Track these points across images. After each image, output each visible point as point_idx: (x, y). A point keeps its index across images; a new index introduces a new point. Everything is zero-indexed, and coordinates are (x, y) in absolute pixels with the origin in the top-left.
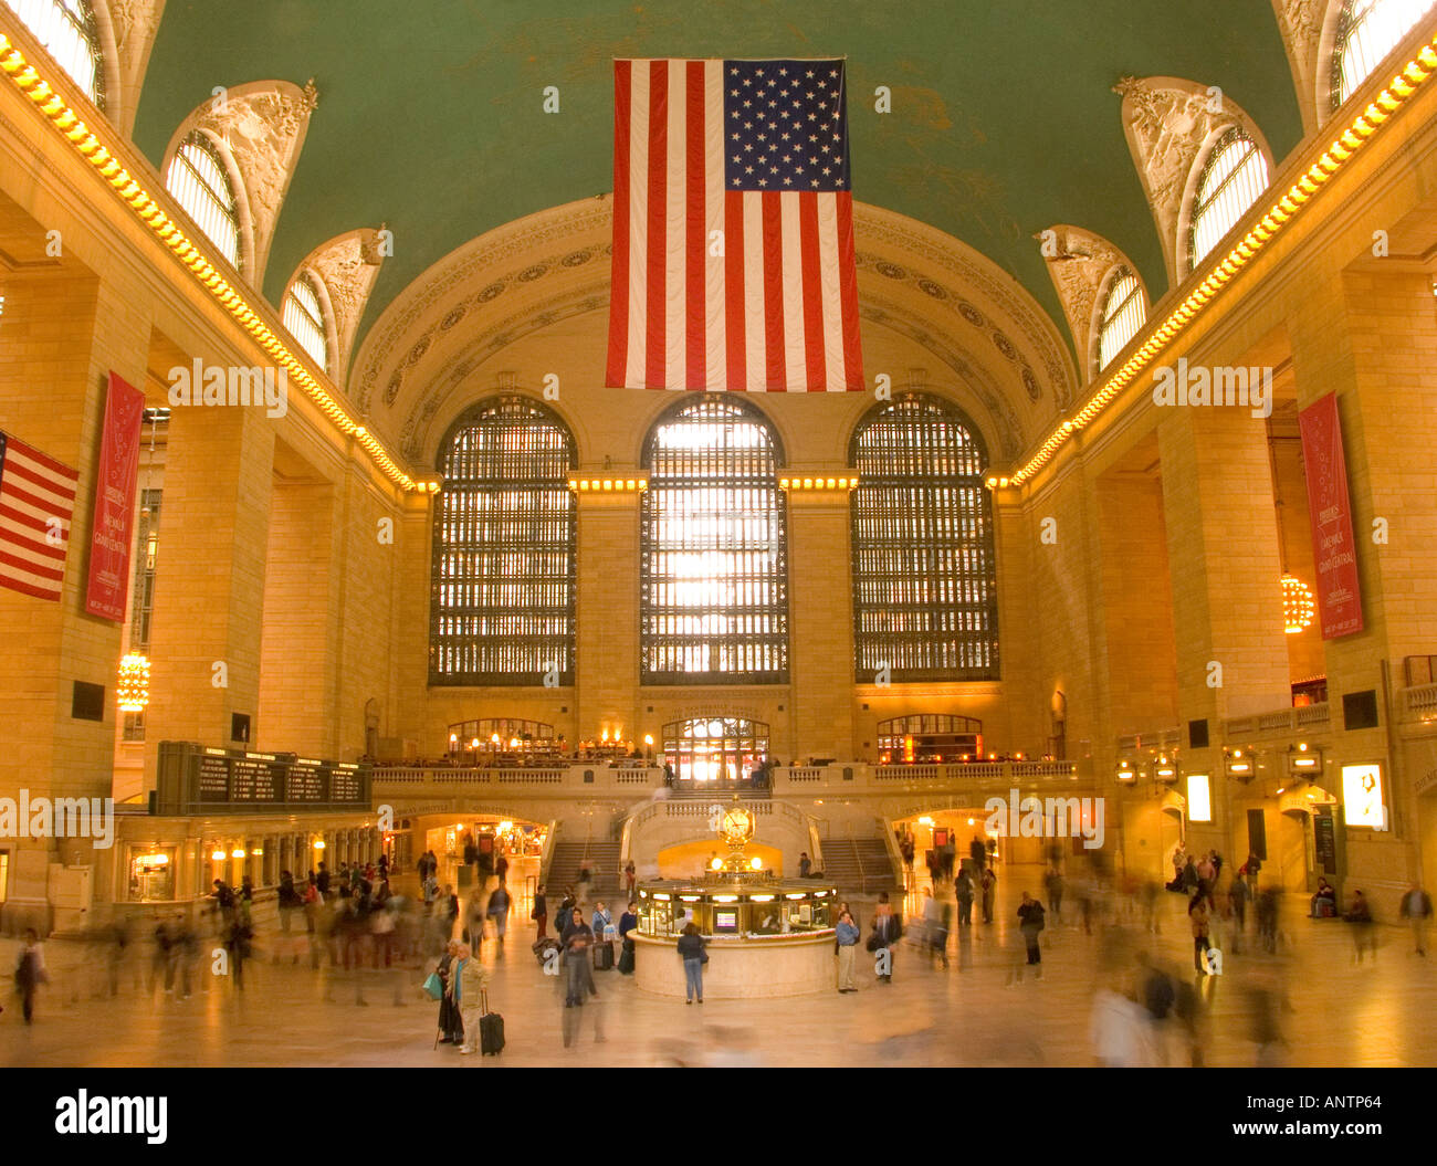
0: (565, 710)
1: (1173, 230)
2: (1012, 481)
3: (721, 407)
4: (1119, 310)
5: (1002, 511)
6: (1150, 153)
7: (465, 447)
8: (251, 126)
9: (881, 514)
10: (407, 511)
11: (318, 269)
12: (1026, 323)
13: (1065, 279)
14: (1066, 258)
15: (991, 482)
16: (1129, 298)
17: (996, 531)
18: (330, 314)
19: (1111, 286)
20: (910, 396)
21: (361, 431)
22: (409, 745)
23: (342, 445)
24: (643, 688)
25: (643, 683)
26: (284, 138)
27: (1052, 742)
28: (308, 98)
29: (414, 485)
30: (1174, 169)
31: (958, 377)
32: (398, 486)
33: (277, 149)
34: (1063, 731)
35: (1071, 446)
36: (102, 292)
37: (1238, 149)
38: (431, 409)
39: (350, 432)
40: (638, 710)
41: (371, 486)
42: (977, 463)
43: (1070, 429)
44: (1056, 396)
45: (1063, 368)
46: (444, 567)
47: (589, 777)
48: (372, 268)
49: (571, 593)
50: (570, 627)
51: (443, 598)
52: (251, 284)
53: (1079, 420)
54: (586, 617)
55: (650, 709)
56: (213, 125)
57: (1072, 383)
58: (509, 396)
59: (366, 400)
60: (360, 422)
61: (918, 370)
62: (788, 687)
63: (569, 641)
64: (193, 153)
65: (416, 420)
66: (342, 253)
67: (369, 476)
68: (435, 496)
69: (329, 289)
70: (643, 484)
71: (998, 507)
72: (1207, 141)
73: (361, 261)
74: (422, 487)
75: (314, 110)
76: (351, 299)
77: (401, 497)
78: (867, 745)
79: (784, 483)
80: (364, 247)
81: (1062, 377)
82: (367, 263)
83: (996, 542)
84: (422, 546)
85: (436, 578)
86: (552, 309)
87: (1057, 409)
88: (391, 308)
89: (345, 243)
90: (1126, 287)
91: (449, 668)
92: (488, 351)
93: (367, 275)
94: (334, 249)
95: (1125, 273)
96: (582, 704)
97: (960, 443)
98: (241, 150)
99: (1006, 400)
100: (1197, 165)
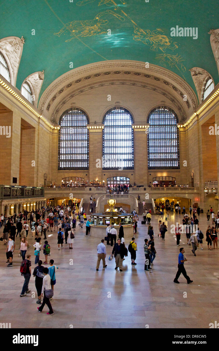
0: (87, 175)
2: (183, 126)
3: (120, 110)
5: (181, 132)
7: (65, 119)
10: (53, 133)
11: (29, 81)
12: (187, 90)
13: (196, 80)
14: (196, 75)
15: (179, 126)
17: (180, 137)
18: (33, 91)
20: (161, 107)
21: (41, 117)
22: (54, 182)
23: (37, 119)
24: (103, 170)
27: (191, 183)
28: (22, 41)
29: (54, 128)
31: (172, 102)
32: (51, 128)
34: (193, 181)
35: (196, 118)
38: (57, 111)
39: (39, 117)
40: (102, 175)
41: (44, 128)
42: (176, 122)
43: (196, 114)
44: (193, 107)
45: (195, 100)
46: (61, 145)
47: (90, 189)
48: (41, 80)
49: (88, 150)
50: (88, 158)
51: (61, 152)
53: (198, 113)
54: (91, 155)
55: (105, 175)
57: (197, 104)
58: (74, 108)
59: (42, 110)
60: (41, 115)
61: (163, 101)
62: (133, 170)
63: (87, 160)
66: (34, 77)
68: (59, 130)
69: (32, 85)
70: (103, 127)
71: (180, 132)
74: (56, 128)
75: (24, 44)
76: (37, 87)
77: (51, 130)
79: (133, 127)
80: (39, 76)
81: (195, 103)
82: (40, 79)
83: (180, 139)
84: (56, 140)
85: (59, 147)
86: (83, 89)
87: (193, 110)
88: (47, 89)
89: (35, 75)
91: (62, 166)
92: (69, 98)
94: (32, 76)
96: (90, 174)
97: (172, 118)
99: (183, 108)
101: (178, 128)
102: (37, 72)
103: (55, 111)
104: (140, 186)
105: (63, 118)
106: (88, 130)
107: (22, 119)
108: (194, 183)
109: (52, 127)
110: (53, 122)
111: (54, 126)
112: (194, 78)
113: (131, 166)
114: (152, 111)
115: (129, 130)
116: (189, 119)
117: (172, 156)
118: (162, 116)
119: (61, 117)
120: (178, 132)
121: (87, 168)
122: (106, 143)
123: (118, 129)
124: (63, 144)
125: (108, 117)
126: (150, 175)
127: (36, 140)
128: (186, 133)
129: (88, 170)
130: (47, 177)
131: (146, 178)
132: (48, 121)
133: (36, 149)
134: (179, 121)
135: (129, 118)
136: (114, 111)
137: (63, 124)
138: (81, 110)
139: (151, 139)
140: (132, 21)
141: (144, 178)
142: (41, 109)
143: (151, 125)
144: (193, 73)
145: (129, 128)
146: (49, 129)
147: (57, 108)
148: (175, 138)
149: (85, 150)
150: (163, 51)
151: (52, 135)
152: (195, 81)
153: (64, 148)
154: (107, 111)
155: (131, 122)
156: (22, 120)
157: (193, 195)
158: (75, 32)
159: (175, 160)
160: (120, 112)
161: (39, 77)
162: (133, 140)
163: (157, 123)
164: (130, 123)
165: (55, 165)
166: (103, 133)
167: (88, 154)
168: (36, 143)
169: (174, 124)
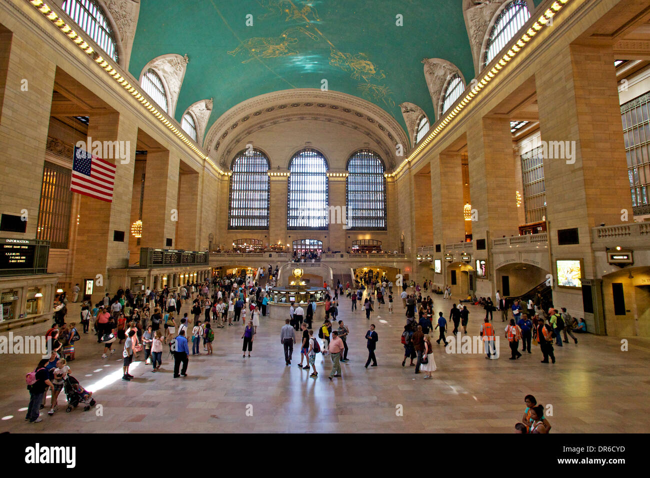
0: (266, 236)
1: (437, 105)
3: (311, 153)
4: (422, 127)
6: (431, 81)
7: (239, 163)
8: (168, 67)
9: (355, 183)
10: (222, 180)
11: (193, 111)
15: (386, 176)
16: (425, 124)
18: (197, 124)
19: (421, 120)
23: (201, 162)
25: (288, 230)
26: (179, 72)
30: (439, 86)
32: (219, 173)
33: (177, 75)
35: (408, 166)
36: (121, 118)
37: (457, 80)
38: (229, 152)
43: (407, 161)
44: (404, 151)
45: (406, 143)
47: (270, 256)
49: (268, 204)
50: (268, 213)
51: (232, 205)
52: (171, 117)
55: (290, 237)
56: (155, 67)
60: (207, 156)
62: (327, 231)
63: (267, 217)
64: (150, 76)
65: (225, 154)
67: (210, 171)
70: (288, 174)
71: (388, 182)
72: (448, 78)
73: (205, 109)
74: (226, 174)
77: (220, 177)
78: (349, 248)
79: (328, 174)
80: (206, 105)
84: (226, 190)
85: (230, 199)
88: (215, 123)
90: (424, 120)
91: (234, 225)
93: (208, 113)
94: (197, 105)
95: (425, 117)
98: (166, 75)
99: (391, 152)
100: (445, 85)
101: (385, 178)
102: (204, 101)
103: (226, 153)
104: (336, 252)
105: (236, 161)
106: (269, 177)
107: (181, 160)
108: (405, 248)
109: (222, 172)
110: (223, 165)
111: (224, 171)
112: (405, 115)
113: (325, 226)
114: (353, 155)
115: (323, 179)
116: (399, 166)
117: (377, 213)
118: (365, 162)
119: (234, 160)
120: (385, 183)
121: (267, 228)
122: (292, 196)
123: (308, 176)
124: (235, 195)
125: (296, 161)
126: (349, 237)
127: (199, 189)
128: (395, 184)
129: (268, 229)
130: (213, 239)
131: (343, 241)
132: (216, 164)
133: (199, 201)
134: (387, 169)
135: (323, 163)
136: (304, 153)
137: (236, 169)
138: (260, 152)
139: (351, 191)
140: (328, 41)
141: (341, 241)
142: (207, 149)
143: (350, 173)
144: (403, 110)
145: (322, 176)
146: (218, 174)
147: (228, 148)
148: (382, 191)
149: (264, 204)
150: (367, 81)
151: (221, 183)
152: (406, 119)
153: (236, 200)
154: (294, 153)
155: (325, 168)
156: (182, 162)
157: (403, 263)
158: (255, 51)
159: (380, 218)
160: (311, 155)
161: (207, 107)
162: (327, 191)
163: (358, 170)
164: (324, 170)
165: (224, 223)
166: (289, 182)
167: (268, 209)
168: (199, 193)
169: (380, 172)
